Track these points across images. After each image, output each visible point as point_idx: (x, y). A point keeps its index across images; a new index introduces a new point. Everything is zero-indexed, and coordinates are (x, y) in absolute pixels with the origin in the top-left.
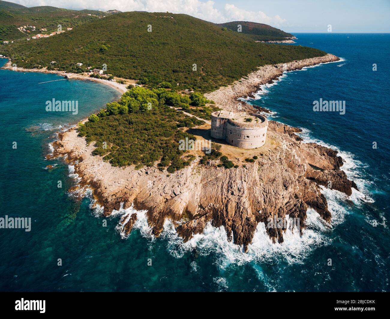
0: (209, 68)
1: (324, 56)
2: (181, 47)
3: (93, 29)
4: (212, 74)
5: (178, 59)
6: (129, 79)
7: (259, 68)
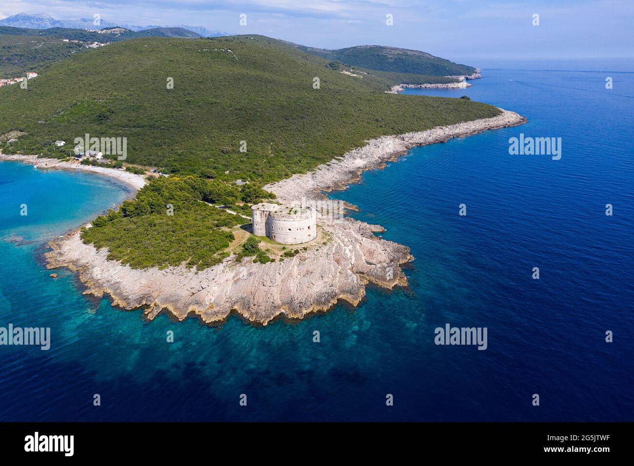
0: (282, 144)
1: (495, 116)
2: (240, 110)
3: (80, 78)
4: (285, 155)
5: (232, 131)
6: (148, 165)
7: (368, 141)
